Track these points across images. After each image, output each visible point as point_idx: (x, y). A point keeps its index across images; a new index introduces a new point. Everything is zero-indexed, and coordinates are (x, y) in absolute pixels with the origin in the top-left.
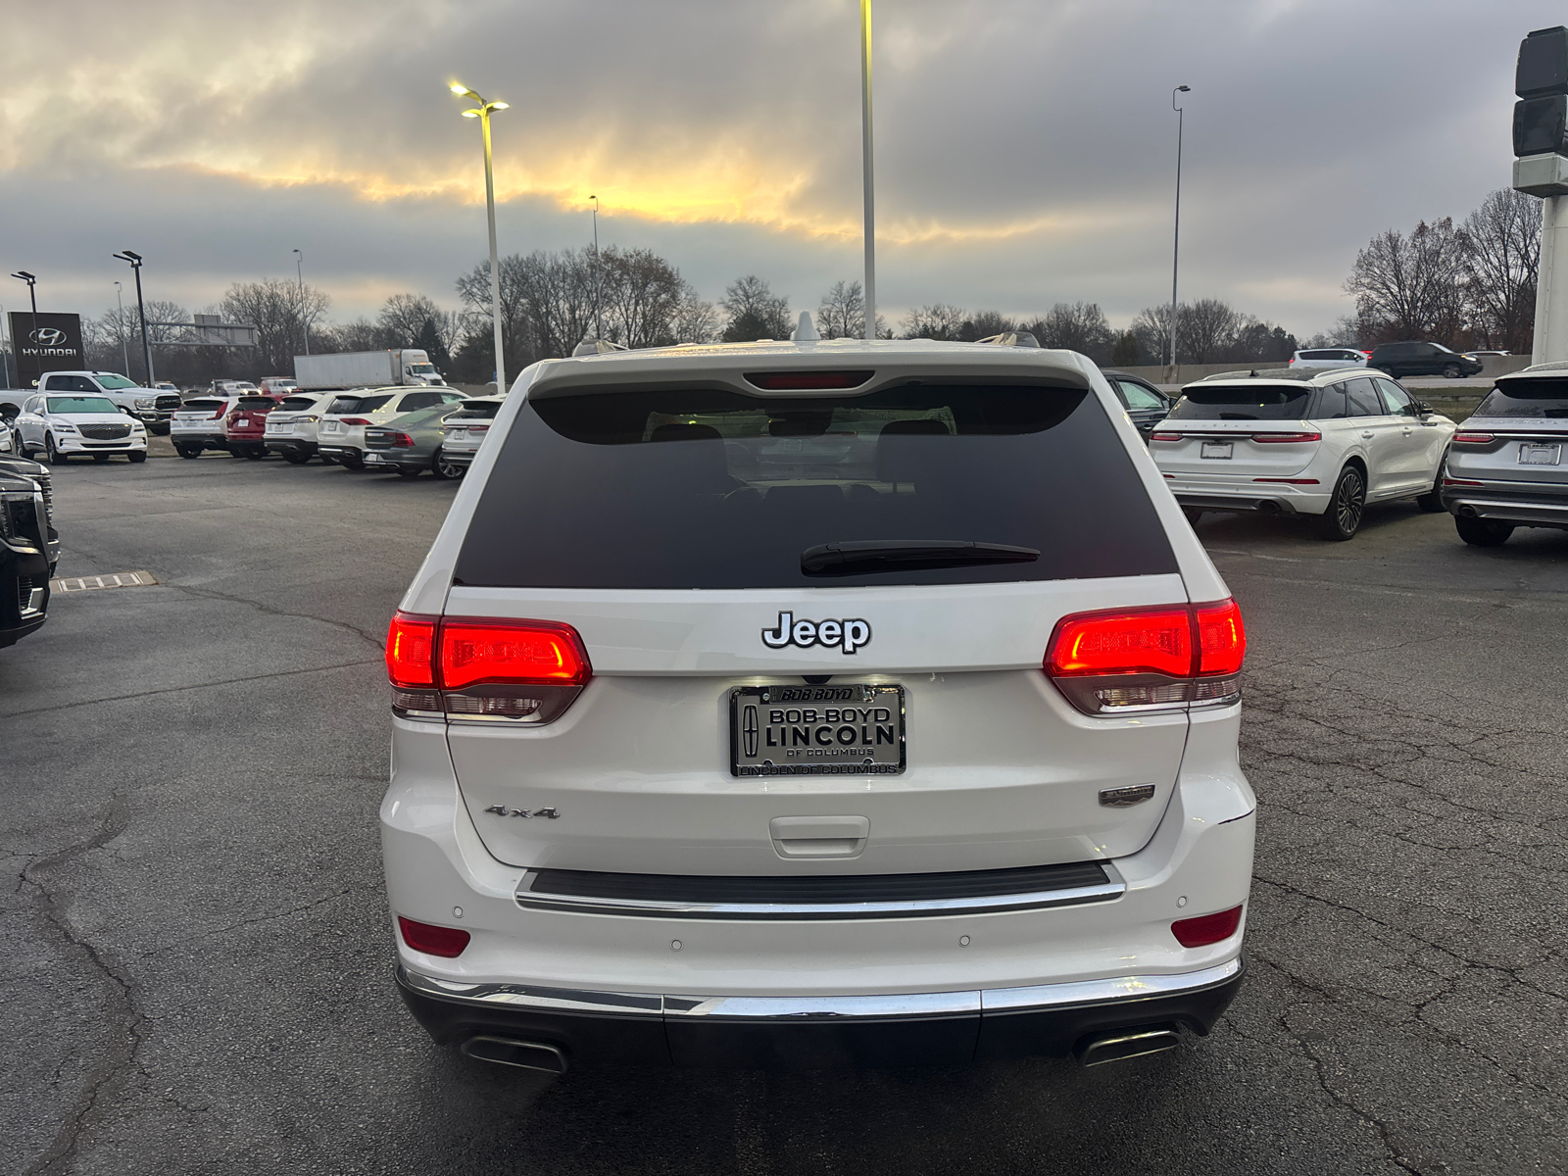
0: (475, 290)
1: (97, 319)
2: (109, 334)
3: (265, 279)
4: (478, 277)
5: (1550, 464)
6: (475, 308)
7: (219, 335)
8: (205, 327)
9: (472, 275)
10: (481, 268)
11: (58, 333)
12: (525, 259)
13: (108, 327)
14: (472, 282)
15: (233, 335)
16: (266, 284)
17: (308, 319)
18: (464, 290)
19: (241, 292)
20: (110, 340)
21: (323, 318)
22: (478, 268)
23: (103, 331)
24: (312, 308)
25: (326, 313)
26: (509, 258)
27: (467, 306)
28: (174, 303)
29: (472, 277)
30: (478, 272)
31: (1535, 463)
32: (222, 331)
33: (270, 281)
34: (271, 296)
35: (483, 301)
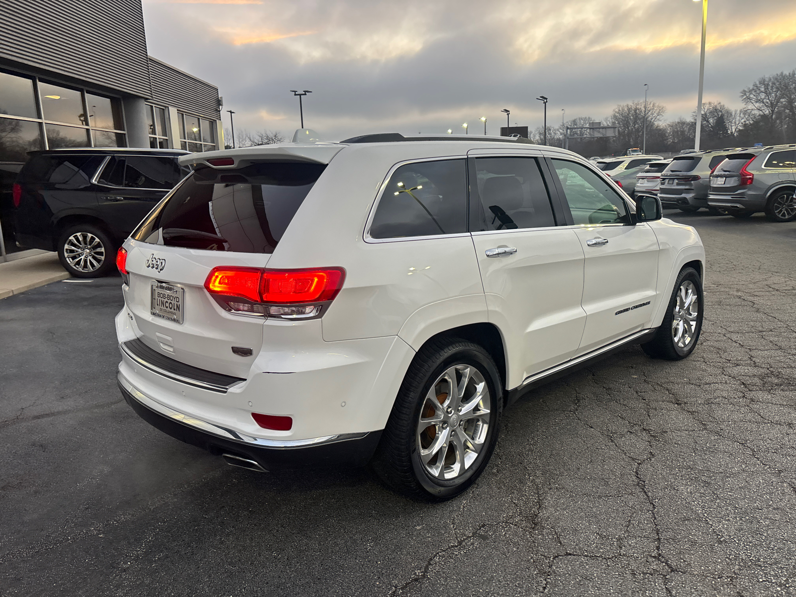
0: (752, 96)
1: (557, 127)
2: (561, 134)
3: (633, 101)
4: (755, 88)
6: (750, 106)
7: (599, 132)
8: (593, 129)
9: (751, 87)
10: (758, 83)
11: (519, 135)
12: (788, 74)
13: (561, 131)
14: (750, 92)
15: (606, 132)
16: (633, 104)
17: (652, 120)
18: (745, 97)
19: (621, 110)
20: (561, 137)
21: (661, 119)
22: (755, 83)
23: (559, 132)
24: (655, 114)
25: (663, 116)
26: (777, 75)
27: (745, 106)
28: (590, 117)
29: (751, 89)
30: (755, 85)
32: (601, 130)
33: (636, 102)
34: (636, 110)
35: (757, 102)
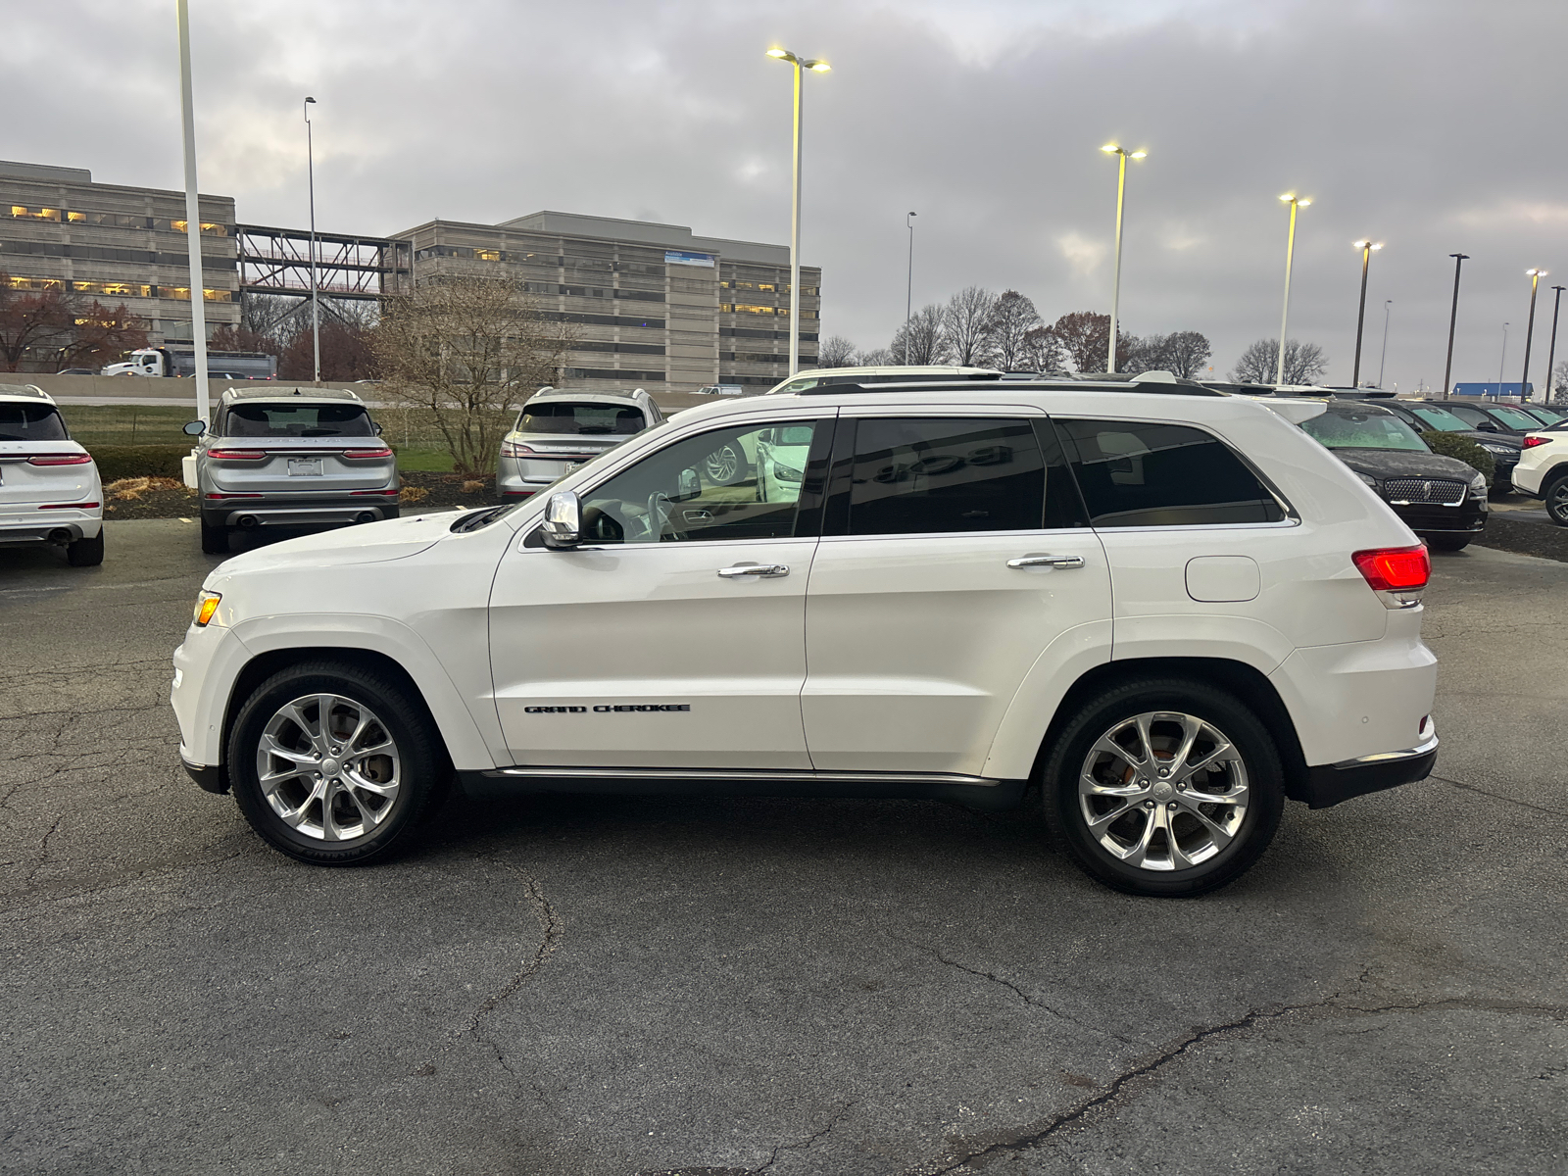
5: (317, 475)
31: (304, 475)
